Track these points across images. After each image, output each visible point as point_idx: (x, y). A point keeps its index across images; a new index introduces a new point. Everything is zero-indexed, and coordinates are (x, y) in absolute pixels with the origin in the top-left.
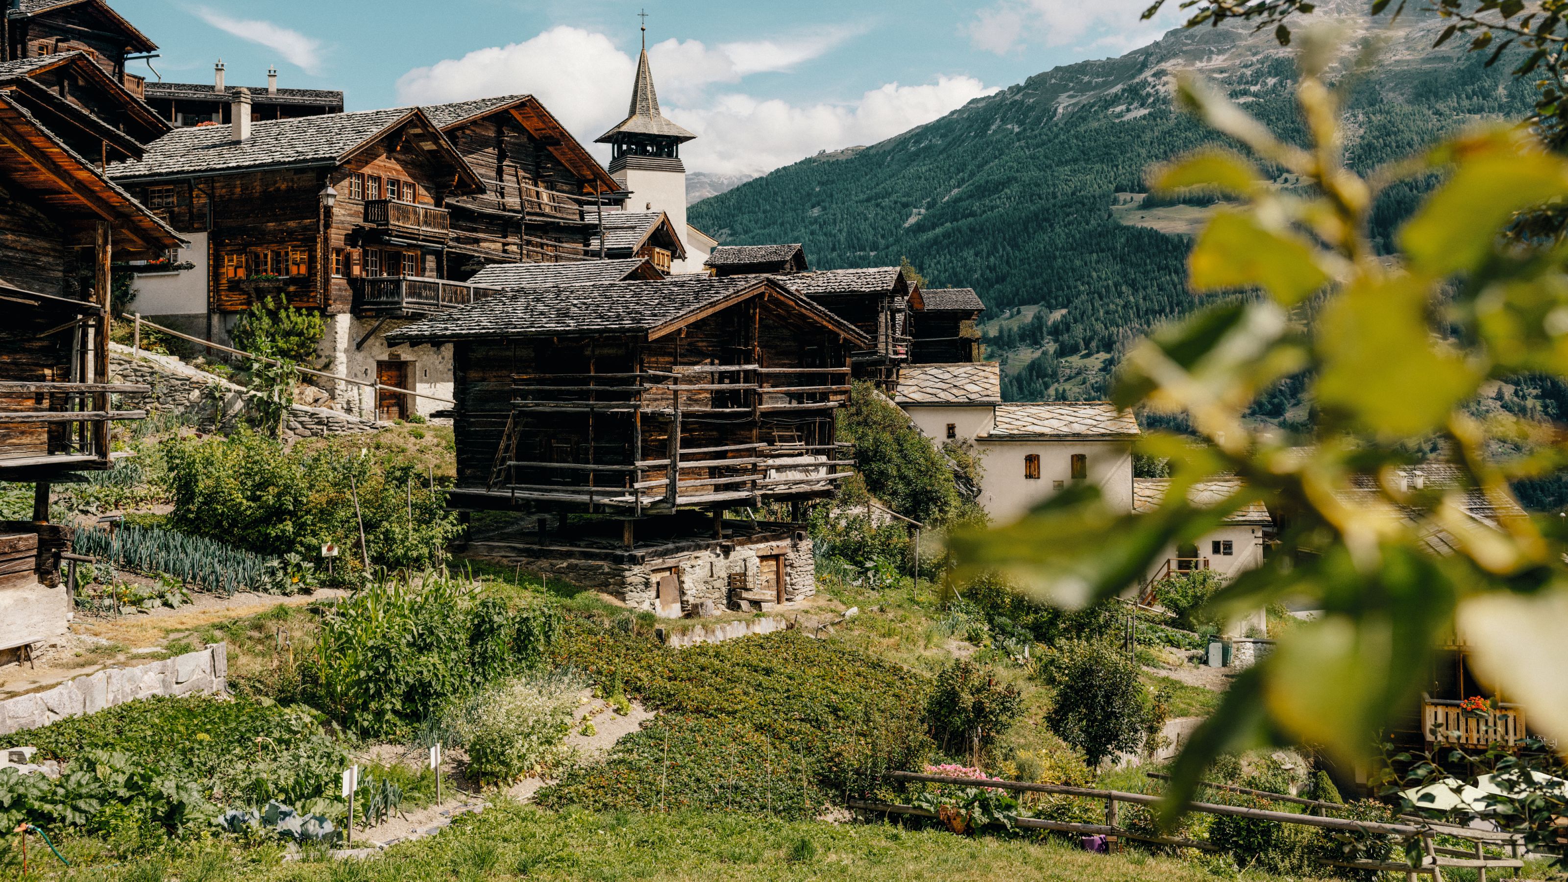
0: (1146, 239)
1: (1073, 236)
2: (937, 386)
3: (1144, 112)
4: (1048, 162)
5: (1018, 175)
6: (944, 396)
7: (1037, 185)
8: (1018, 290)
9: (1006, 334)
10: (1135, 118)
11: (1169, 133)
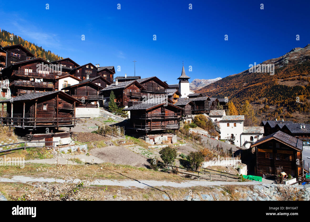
0: (284, 87)
1: (271, 87)
2: (214, 113)
3: (283, 66)
4: (267, 75)
5: (262, 77)
6: (215, 115)
7: (265, 79)
8: (262, 95)
9: (260, 102)
10: (281, 67)
11: (287, 69)
